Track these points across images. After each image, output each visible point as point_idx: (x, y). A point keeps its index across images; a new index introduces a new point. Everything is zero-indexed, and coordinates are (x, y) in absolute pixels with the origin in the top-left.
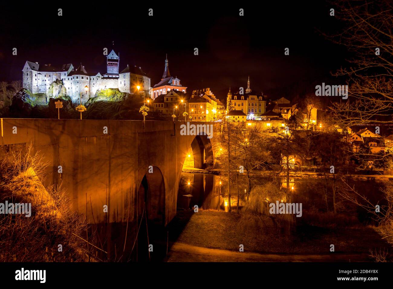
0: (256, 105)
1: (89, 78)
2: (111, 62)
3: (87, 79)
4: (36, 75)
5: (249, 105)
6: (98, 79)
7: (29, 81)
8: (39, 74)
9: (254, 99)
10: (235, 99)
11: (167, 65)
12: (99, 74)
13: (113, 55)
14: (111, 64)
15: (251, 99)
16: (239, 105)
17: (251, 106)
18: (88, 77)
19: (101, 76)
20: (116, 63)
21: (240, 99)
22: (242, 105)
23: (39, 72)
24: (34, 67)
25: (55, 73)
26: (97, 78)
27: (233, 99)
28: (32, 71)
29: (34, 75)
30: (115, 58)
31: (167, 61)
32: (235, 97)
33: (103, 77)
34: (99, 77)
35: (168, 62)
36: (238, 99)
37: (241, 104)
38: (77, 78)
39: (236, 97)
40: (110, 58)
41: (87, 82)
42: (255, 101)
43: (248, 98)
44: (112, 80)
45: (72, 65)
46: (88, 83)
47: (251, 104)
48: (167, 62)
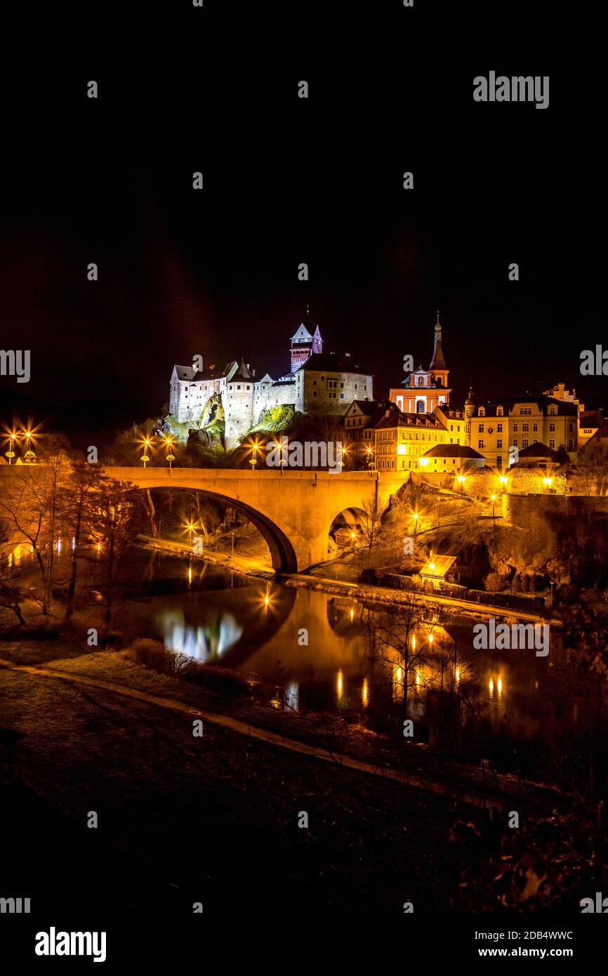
0: (535, 429)
1: (251, 388)
2: (298, 350)
3: (248, 388)
4: (186, 389)
5: (515, 429)
6: (264, 387)
7: (176, 400)
8: (194, 385)
9: (530, 412)
10: (481, 416)
11: (438, 336)
12: (267, 377)
13: (302, 333)
14: (298, 352)
15: (521, 413)
16: (490, 431)
17: (520, 432)
18: (251, 385)
19: (272, 381)
20: (308, 349)
21: (494, 415)
22: (498, 431)
23: (192, 383)
24: (185, 375)
25: (212, 381)
26: (263, 385)
27: (475, 414)
28: (180, 381)
29: (183, 388)
30: (306, 341)
31: (438, 328)
32: (480, 409)
33: (274, 382)
34: (267, 383)
35: (441, 330)
36: (487, 415)
37: (495, 428)
38: (239, 387)
39: (482, 409)
40: (297, 341)
41: (247, 394)
42: (533, 418)
43: (511, 411)
44: (287, 386)
45: (236, 363)
46: (250, 397)
47: (520, 427)
48: (438, 331)
